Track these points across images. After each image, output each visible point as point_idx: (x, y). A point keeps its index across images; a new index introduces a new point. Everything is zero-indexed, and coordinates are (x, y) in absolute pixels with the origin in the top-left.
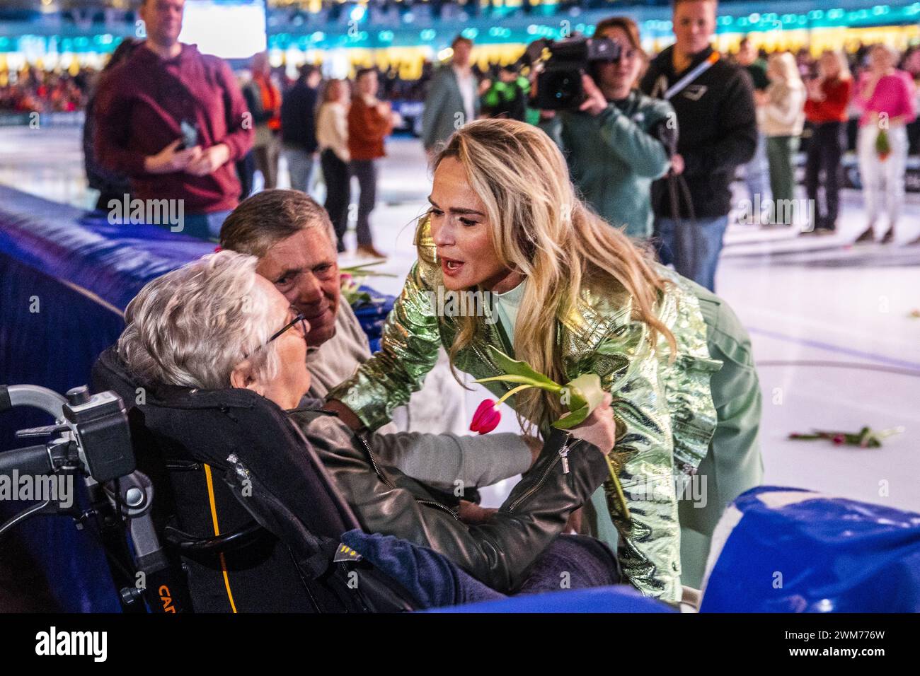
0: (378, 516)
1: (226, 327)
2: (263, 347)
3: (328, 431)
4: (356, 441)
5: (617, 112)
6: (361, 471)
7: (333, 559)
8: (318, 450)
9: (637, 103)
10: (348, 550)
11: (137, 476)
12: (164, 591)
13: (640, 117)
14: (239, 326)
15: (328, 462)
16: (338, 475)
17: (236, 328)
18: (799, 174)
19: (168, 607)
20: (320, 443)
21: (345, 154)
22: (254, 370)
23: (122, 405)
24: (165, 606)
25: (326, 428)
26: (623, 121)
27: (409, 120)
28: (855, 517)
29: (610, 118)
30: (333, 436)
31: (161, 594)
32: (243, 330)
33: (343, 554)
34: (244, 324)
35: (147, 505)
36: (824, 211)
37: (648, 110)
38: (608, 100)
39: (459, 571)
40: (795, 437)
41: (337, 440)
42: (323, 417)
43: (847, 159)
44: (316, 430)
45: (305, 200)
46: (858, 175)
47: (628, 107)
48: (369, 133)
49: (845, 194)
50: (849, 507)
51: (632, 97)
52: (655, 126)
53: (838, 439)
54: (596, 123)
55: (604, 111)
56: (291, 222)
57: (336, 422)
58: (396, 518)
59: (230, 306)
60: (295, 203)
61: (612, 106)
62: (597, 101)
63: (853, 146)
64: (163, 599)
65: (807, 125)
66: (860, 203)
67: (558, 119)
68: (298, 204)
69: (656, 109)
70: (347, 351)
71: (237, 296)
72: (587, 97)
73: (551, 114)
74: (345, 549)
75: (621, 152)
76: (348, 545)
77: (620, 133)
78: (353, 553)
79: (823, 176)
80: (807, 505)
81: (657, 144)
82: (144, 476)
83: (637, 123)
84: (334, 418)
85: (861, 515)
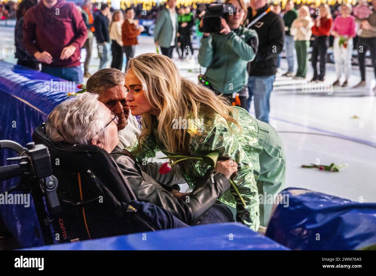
0: (143, 194)
1: (89, 123)
2: (103, 129)
3: (125, 162)
4: (136, 166)
5: (235, 34)
6: (137, 177)
7: (126, 211)
8: (121, 169)
9: (242, 30)
10: (132, 207)
11: (52, 177)
12: (61, 221)
13: (244, 36)
14: (94, 123)
15: (125, 173)
16: (128, 179)
17: (93, 123)
18: (309, 56)
19: (62, 227)
20: (122, 166)
21: (121, 43)
22: (100, 139)
23: (48, 150)
24: (61, 226)
25: (124, 161)
26: (237, 38)
27: (146, 28)
28: (325, 200)
29: (232, 37)
30: (126, 163)
31: (60, 222)
32: (96, 124)
33: (130, 209)
34: (96, 122)
35: (55, 188)
36: (319, 73)
37: (247, 33)
38: (231, 29)
39: (174, 217)
40: (304, 167)
41: (128, 165)
42: (123, 156)
43: (329, 51)
44: (120, 161)
45: (121, 74)
46: (333, 57)
47: (239, 32)
48: (131, 34)
49: (328, 65)
50: (322, 196)
51: (240, 28)
52: (249, 40)
53: (321, 168)
54: (226, 38)
55: (230, 33)
56: (115, 81)
57: (127, 158)
58: (150, 195)
59: (90, 115)
60: (117, 74)
61: (233, 31)
62: (227, 29)
63: (331, 45)
64: (60, 224)
65: (312, 36)
66: (334, 69)
67: (211, 36)
68: (118, 75)
69: (250, 33)
70: (132, 131)
71: (92, 111)
72: (223, 28)
73: (208, 34)
74: (131, 207)
75: (236, 50)
76: (132, 206)
77: (236, 43)
78: (134, 209)
79: (319, 58)
80: (307, 195)
81: (250, 47)
82: (54, 177)
83: (242, 38)
84: (127, 157)
85: (326, 199)
